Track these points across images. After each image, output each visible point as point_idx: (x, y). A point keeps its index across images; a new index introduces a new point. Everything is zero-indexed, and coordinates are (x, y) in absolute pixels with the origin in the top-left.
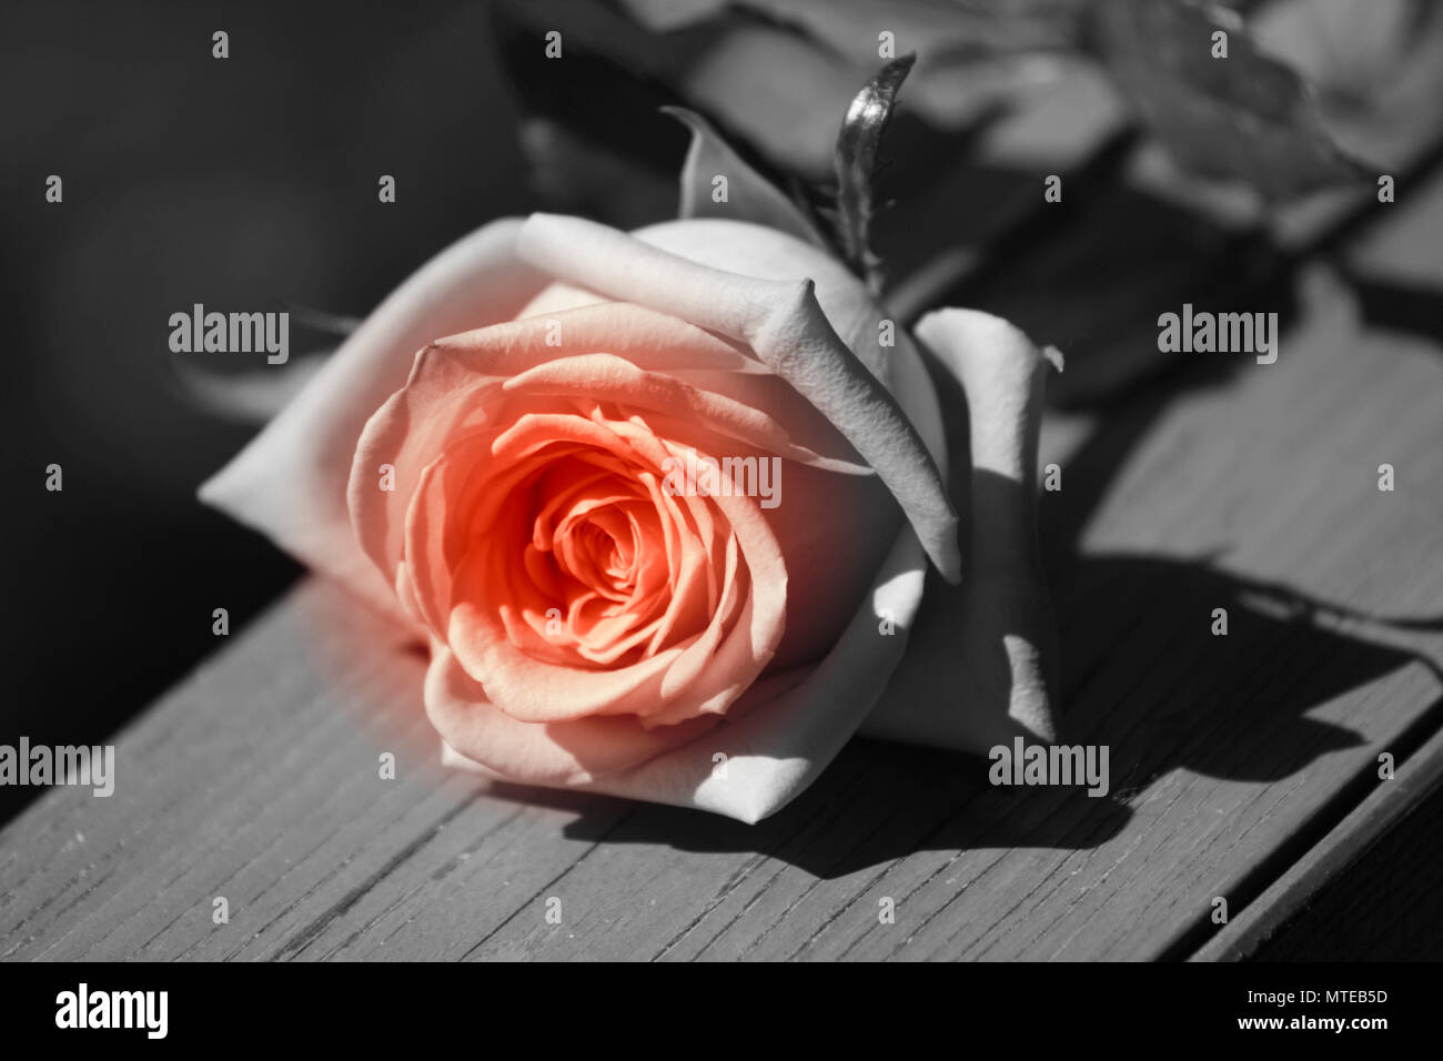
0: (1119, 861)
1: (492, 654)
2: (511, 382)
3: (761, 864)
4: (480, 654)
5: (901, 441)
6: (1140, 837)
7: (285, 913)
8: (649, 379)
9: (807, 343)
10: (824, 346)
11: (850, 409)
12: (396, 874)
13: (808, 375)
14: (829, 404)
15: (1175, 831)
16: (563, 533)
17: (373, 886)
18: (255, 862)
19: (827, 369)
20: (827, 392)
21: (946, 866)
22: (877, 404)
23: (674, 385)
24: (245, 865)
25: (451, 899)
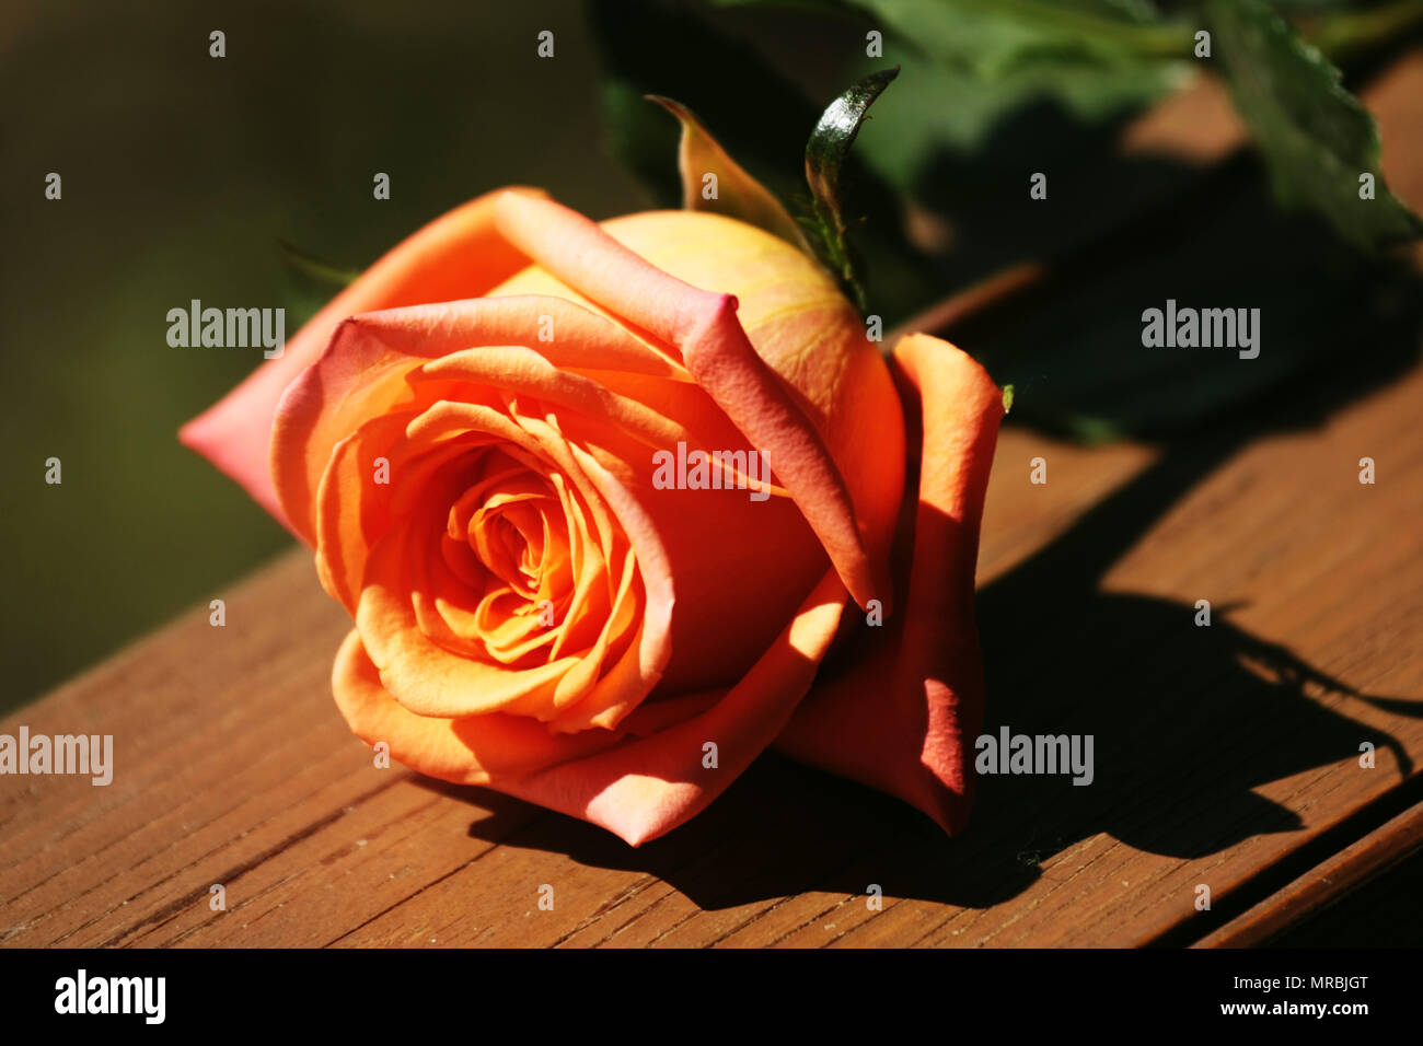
0: (1004, 926)
1: (397, 639)
2: (431, 365)
3: (649, 886)
4: (385, 638)
5: (816, 470)
6: (1035, 902)
7: (162, 882)
8: (562, 378)
9: (724, 360)
10: (741, 365)
11: (765, 431)
12: (287, 854)
13: (724, 392)
14: (745, 423)
15: (1073, 899)
16: (477, 524)
17: (259, 864)
18: (153, 824)
19: (742, 388)
20: (742, 412)
21: (831, 910)
22: (793, 429)
23: (588, 387)
24: (142, 826)
25: (330, 886)
